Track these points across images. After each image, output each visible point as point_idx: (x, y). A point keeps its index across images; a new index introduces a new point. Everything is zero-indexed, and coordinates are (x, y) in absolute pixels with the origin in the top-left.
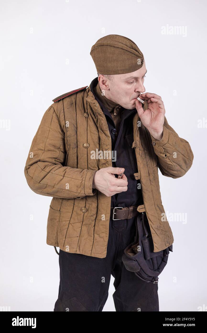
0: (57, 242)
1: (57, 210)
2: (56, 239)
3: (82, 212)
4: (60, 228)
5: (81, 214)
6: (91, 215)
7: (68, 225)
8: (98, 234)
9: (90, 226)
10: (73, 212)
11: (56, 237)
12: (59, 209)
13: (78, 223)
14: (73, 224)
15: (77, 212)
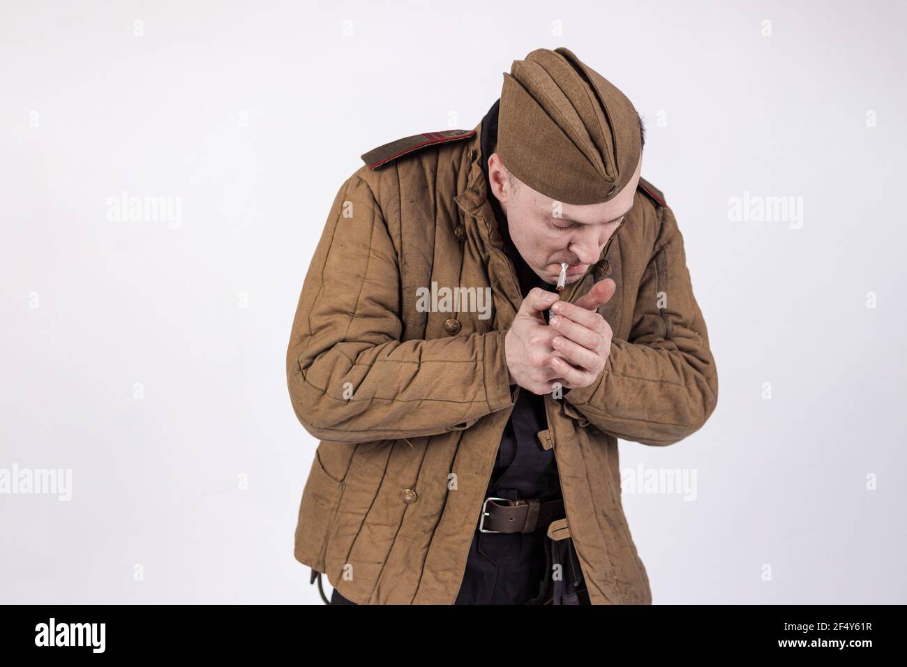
0: (324, 561)
1: (336, 479)
2: (321, 553)
3: (401, 502)
4: (336, 530)
5: (397, 505)
6: (425, 515)
7: (359, 525)
8: (432, 571)
9: (417, 543)
10: (379, 493)
11: (322, 548)
12: (340, 478)
13: (388, 527)
14: (372, 527)
15: (390, 497)
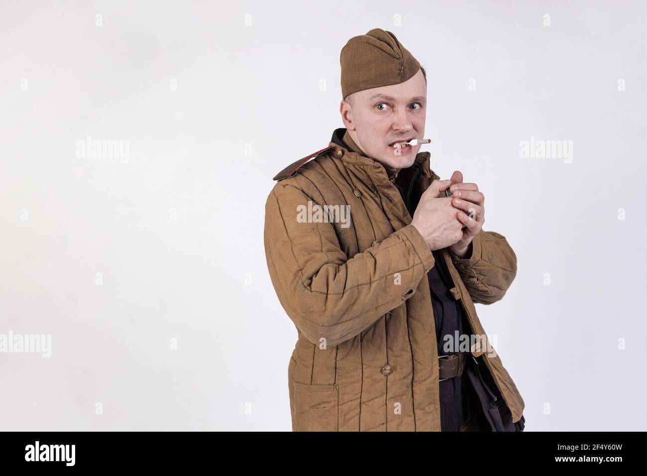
1: (329, 385)
3: (382, 376)
6: (403, 376)
9: (404, 397)
10: (364, 379)
12: (332, 382)
13: (378, 399)
14: (368, 403)
15: (374, 377)
